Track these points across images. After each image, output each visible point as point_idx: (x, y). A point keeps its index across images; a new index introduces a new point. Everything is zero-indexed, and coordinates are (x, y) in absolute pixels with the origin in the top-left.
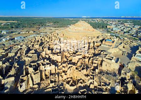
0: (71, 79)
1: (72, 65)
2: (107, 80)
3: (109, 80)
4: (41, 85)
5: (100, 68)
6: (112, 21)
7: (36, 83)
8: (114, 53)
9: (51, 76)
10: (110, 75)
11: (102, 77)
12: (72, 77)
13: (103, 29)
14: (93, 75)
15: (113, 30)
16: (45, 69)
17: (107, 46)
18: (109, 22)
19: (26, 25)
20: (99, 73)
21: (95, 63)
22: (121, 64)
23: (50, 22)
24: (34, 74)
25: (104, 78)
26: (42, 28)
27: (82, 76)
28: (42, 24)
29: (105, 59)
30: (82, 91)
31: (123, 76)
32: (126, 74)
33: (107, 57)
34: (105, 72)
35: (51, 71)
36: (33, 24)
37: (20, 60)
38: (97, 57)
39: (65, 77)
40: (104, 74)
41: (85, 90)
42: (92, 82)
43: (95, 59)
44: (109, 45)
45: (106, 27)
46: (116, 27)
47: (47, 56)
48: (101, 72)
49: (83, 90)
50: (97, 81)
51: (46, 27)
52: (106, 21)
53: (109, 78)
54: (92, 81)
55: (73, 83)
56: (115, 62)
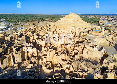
0: (49, 63)
1: (52, 50)
2: (86, 67)
3: (88, 68)
4: (22, 64)
5: (81, 55)
6: (104, 17)
7: (17, 62)
8: (101, 43)
9: (32, 58)
10: (90, 63)
11: (81, 64)
12: (52, 61)
13: (95, 23)
14: (72, 60)
15: (105, 24)
16: (27, 51)
17: (93, 36)
18: (102, 18)
19: (29, 20)
20: (78, 60)
21: (76, 50)
22: (105, 54)
23: (48, 18)
24: (16, 54)
25: (83, 65)
26: (41, 22)
27: (60, 60)
28: (42, 19)
29: (87, 46)
30: (56, 74)
31: (104, 65)
32: (108, 63)
33: (90, 45)
34: (86, 59)
35: (33, 53)
36: (35, 19)
37: (12, 42)
38: (80, 44)
39: (44, 60)
40: (83, 61)
41: (60, 74)
42: (69, 68)
43: (77, 46)
44: (95, 35)
45: (98, 22)
46: (108, 22)
47: (34, 41)
48: (81, 59)
49: (58, 74)
50: (74, 67)
51: (44, 22)
52: (99, 17)
53: (88, 66)
54: (68, 66)
55: (51, 67)
56: (97, 50)
